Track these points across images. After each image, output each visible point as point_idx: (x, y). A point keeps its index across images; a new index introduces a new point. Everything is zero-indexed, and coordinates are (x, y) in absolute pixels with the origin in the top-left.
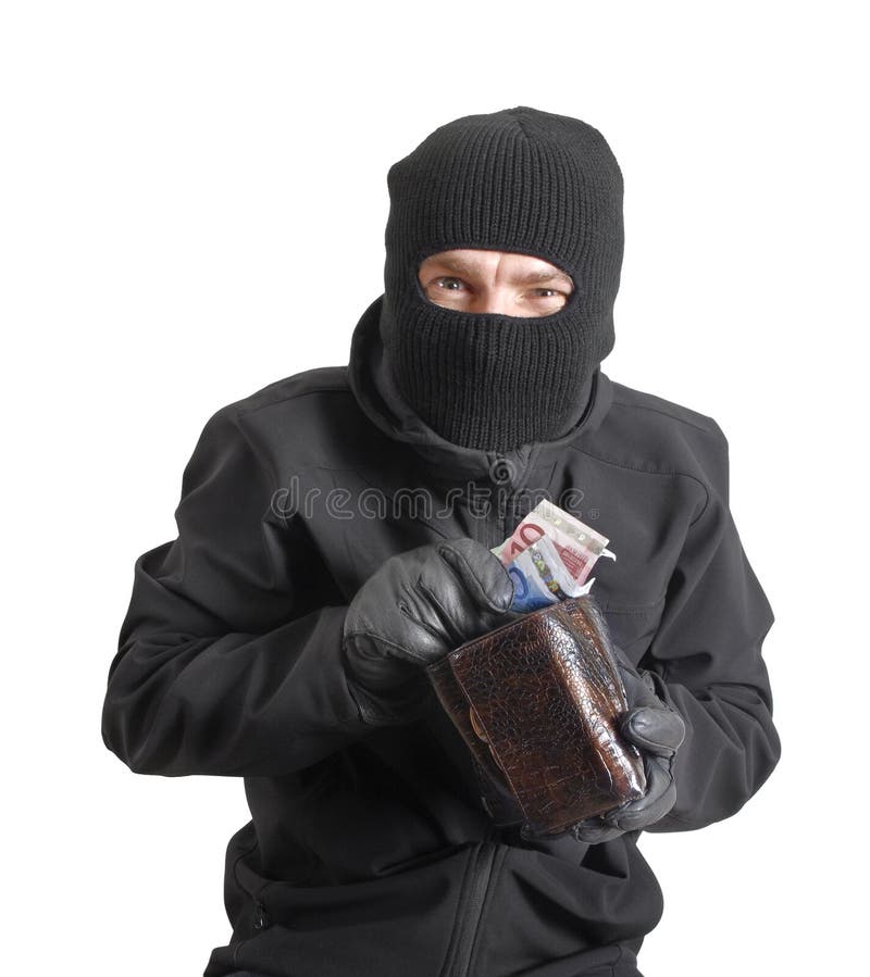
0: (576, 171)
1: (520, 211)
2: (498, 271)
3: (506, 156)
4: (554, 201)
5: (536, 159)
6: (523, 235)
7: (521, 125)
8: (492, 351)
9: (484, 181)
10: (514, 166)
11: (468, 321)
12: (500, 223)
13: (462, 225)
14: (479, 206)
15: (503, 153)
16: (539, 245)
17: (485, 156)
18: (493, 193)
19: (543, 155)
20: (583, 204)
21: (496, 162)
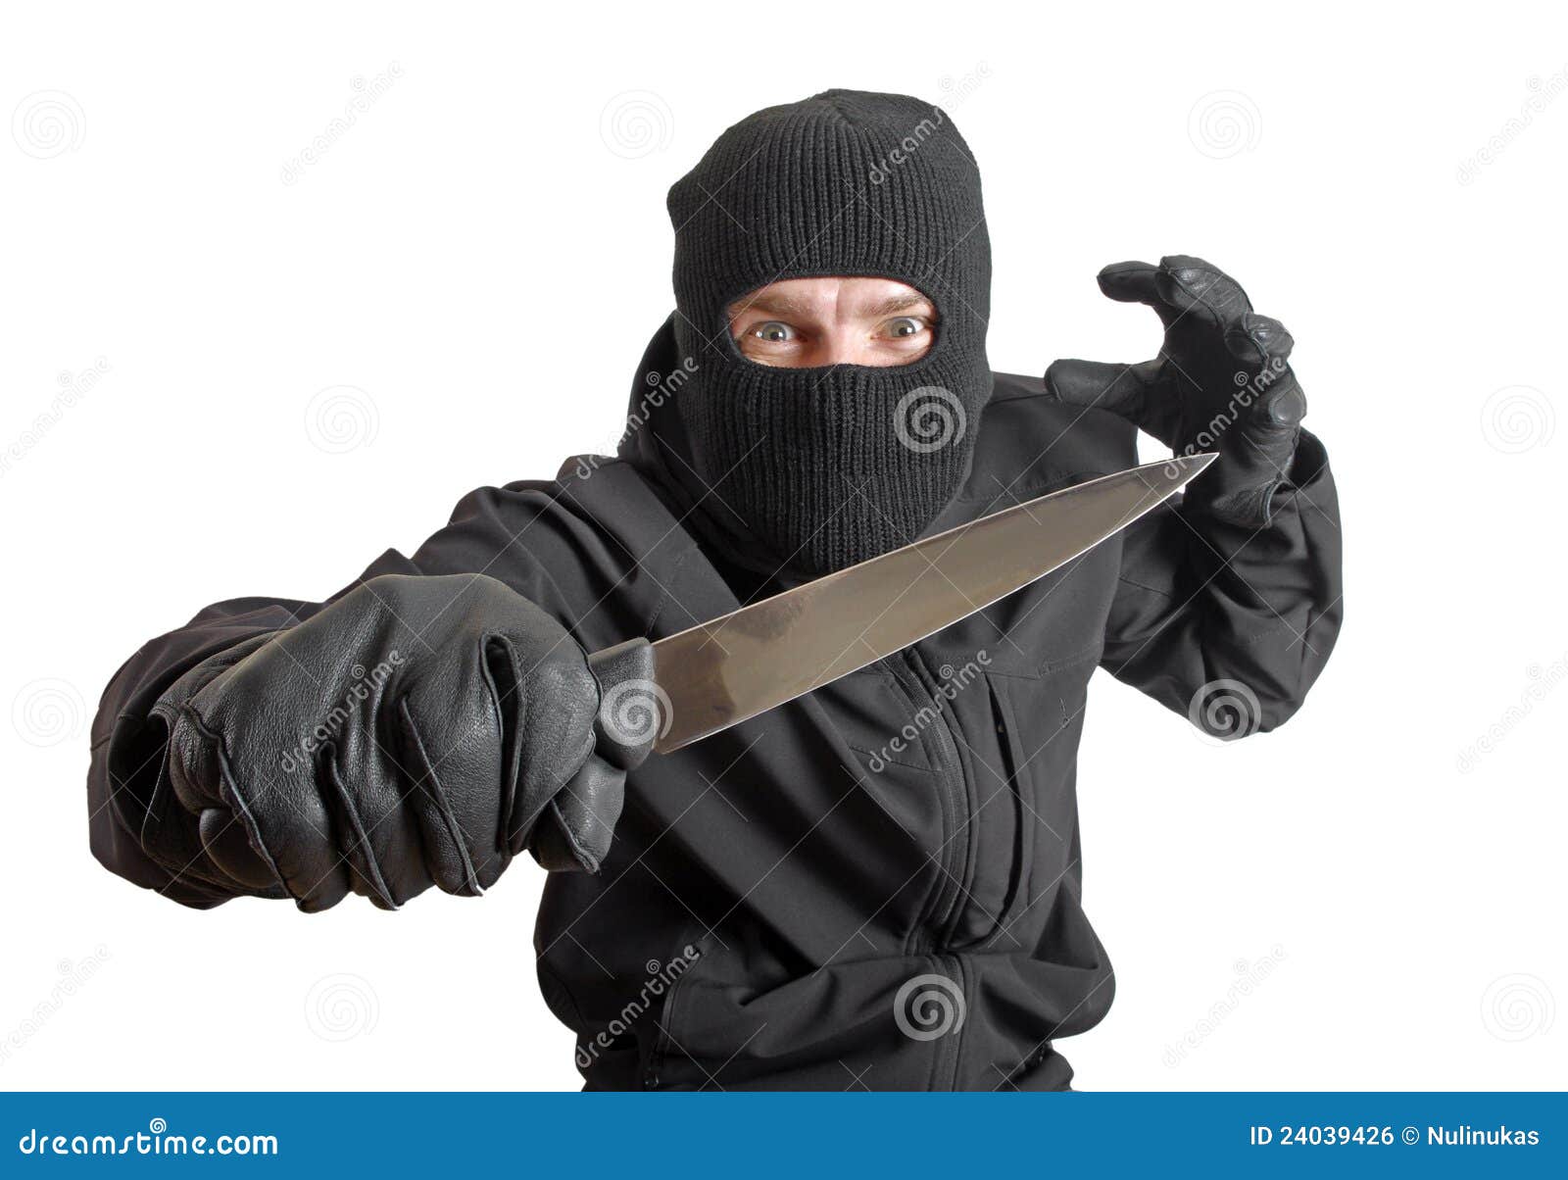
0: (921, 160)
1: (856, 220)
2: (838, 303)
3: (826, 148)
4: (898, 201)
5: (867, 149)
6: (865, 251)
7: (839, 109)
8: (848, 416)
9: (803, 185)
10: (839, 160)
11: (807, 380)
12: (832, 238)
13: (782, 247)
14: (801, 220)
15: (823, 145)
16: (887, 261)
17: (798, 152)
18: (817, 201)
19: (875, 143)
20: (936, 202)
21: (814, 158)
